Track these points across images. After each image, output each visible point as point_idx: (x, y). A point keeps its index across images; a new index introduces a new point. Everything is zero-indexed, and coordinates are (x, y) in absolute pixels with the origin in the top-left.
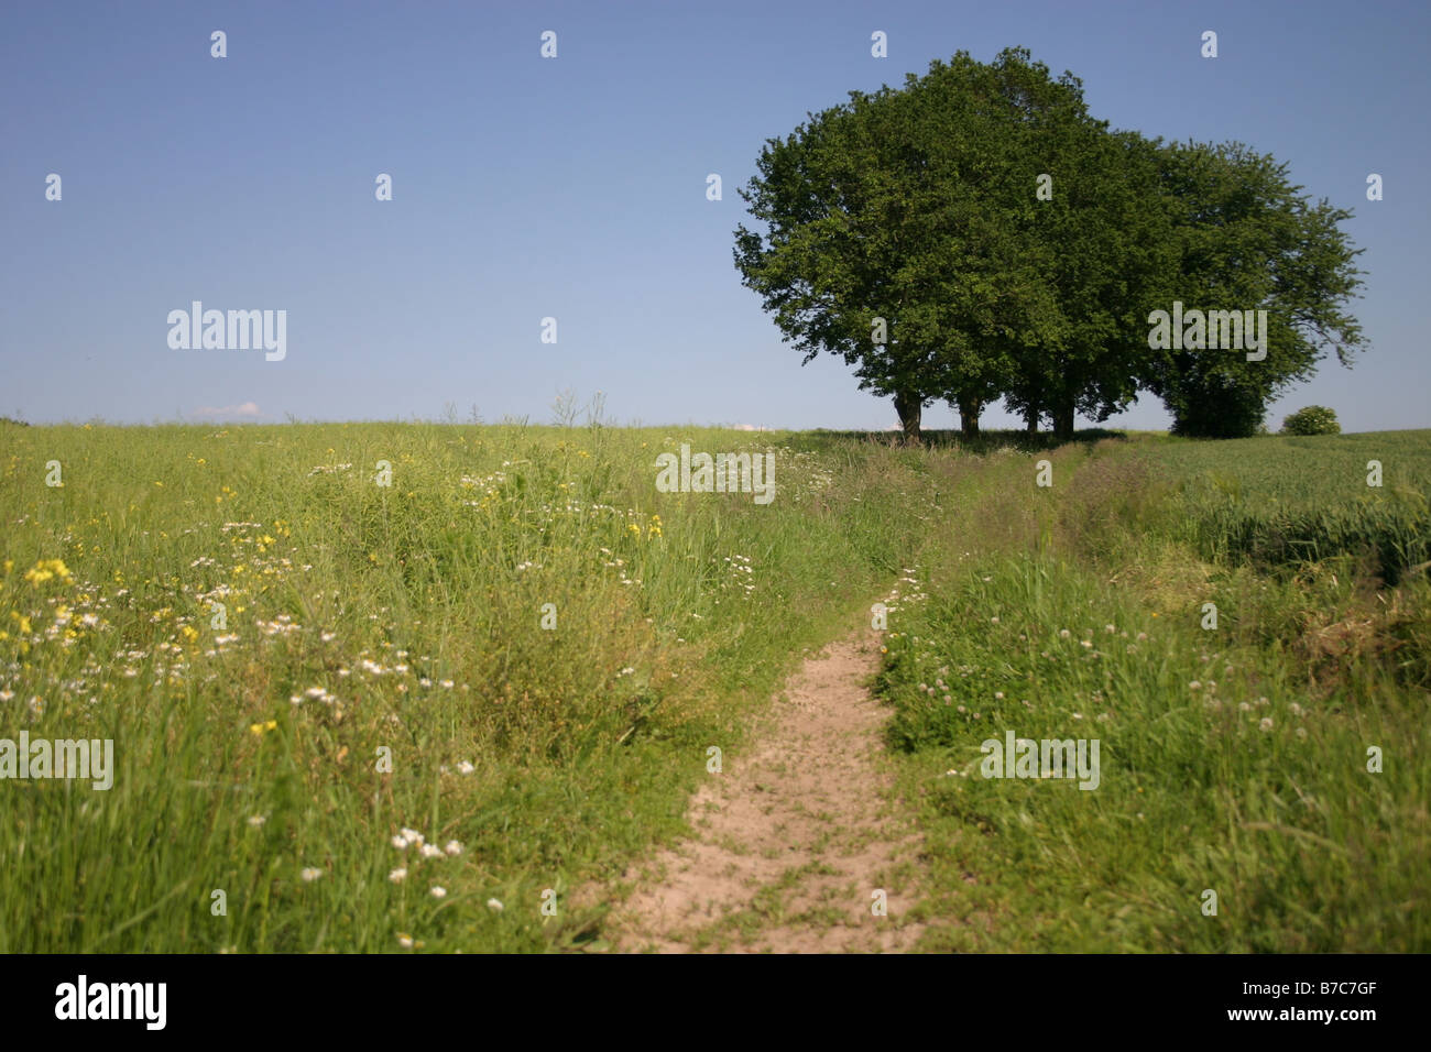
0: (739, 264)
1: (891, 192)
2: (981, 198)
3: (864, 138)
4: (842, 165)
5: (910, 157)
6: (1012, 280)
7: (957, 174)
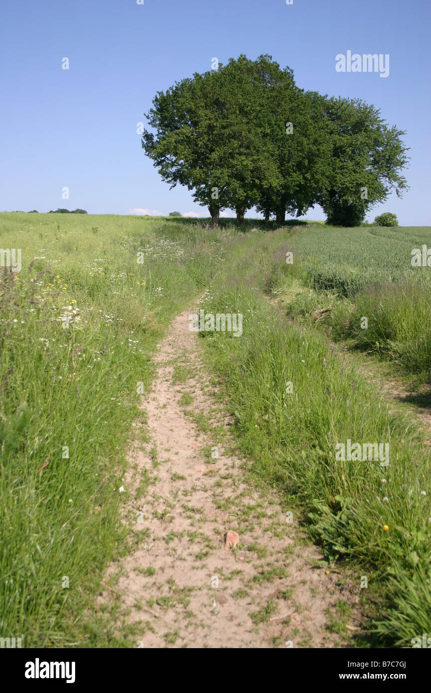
0: (144, 146)
1: (210, 119)
2: (248, 123)
3: (199, 94)
4: (189, 106)
5: (218, 104)
6: (259, 159)
7: (238, 112)
